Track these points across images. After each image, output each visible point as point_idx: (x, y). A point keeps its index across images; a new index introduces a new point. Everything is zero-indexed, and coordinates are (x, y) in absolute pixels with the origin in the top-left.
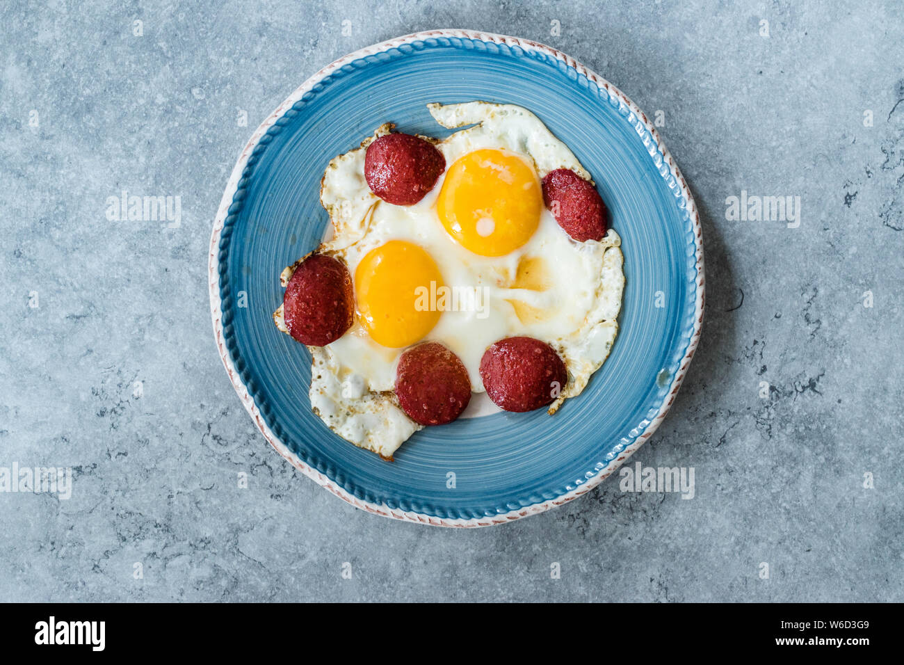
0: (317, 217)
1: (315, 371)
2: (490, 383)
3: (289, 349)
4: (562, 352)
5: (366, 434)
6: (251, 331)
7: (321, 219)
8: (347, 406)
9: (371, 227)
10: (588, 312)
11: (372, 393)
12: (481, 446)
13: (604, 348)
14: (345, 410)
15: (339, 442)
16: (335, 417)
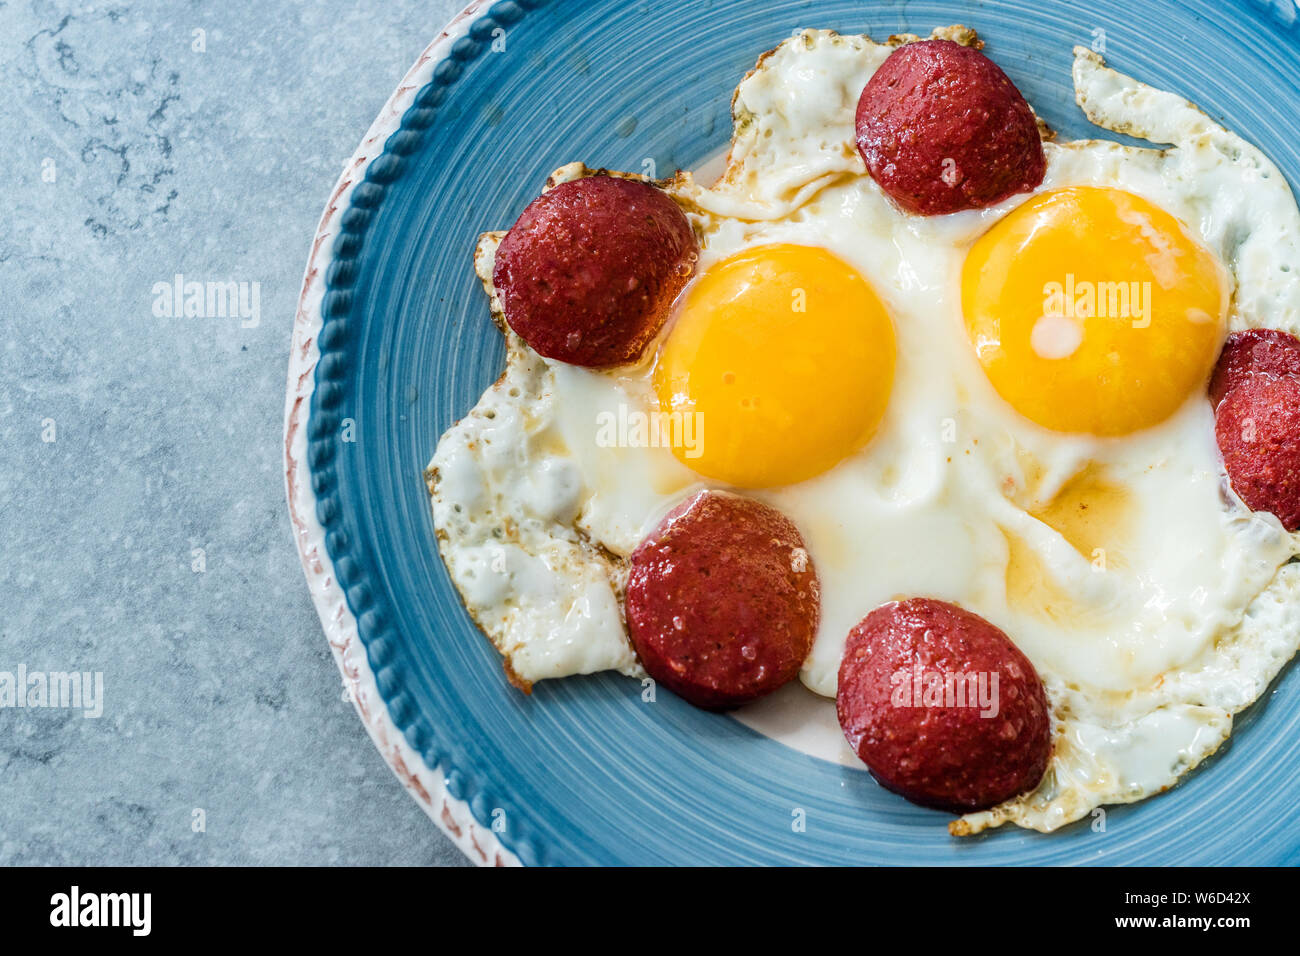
0: (706, 119)
1: (489, 398)
2: (857, 670)
3: (467, 324)
4: (1061, 718)
5: (506, 598)
6: (415, 233)
7: (712, 130)
8: (505, 515)
9: (805, 212)
10: (1174, 669)
11: (579, 531)
12: (743, 803)
13: (1167, 768)
14: (498, 519)
15: (435, 576)
16: (463, 516)
